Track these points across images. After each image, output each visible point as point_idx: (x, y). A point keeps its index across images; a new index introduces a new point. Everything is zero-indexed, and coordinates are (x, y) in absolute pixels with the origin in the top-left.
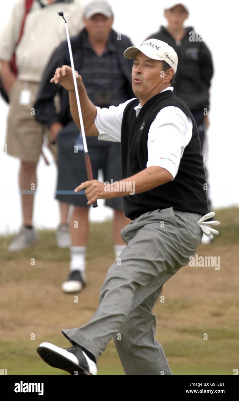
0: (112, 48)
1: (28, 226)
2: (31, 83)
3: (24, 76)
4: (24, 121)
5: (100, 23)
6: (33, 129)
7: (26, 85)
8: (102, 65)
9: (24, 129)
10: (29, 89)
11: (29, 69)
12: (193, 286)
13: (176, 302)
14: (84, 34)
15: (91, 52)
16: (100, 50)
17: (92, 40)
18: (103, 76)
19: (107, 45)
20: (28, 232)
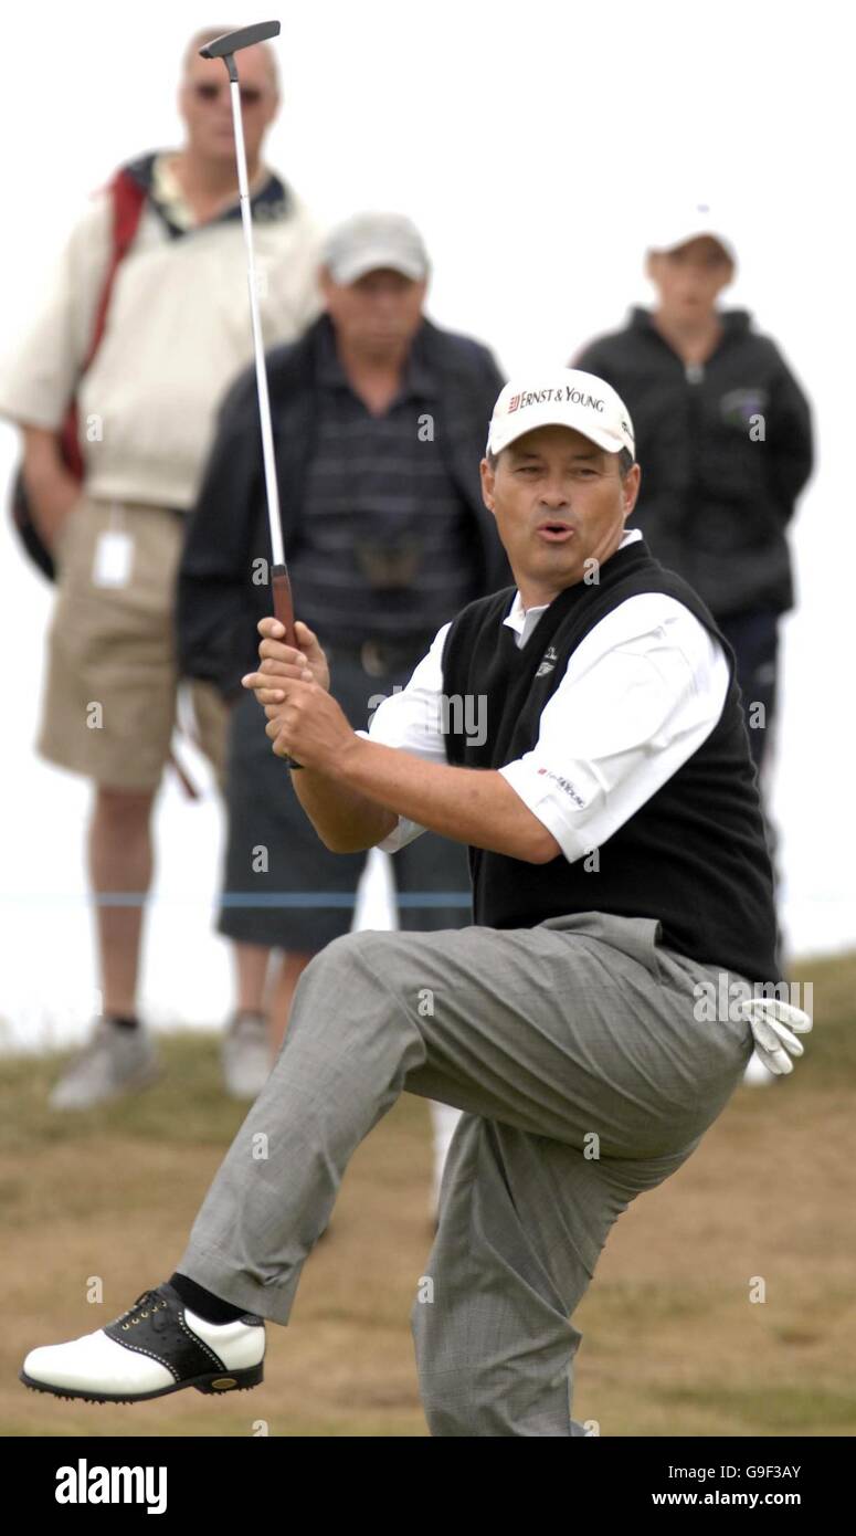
0: (423, 384)
1: (122, 1021)
2: (135, 510)
3: (108, 483)
4: (111, 643)
5: (386, 302)
6: (140, 673)
7: (115, 516)
8: (385, 447)
9: (109, 673)
10: (128, 528)
11: (126, 458)
12: (710, 1233)
13: (650, 1291)
14: (323, 334)
15: (347, 399)
16: (378, 391)
17: (350, 354)
18: (392, 486)
19: (404, 371)
20: (123, 1041)
